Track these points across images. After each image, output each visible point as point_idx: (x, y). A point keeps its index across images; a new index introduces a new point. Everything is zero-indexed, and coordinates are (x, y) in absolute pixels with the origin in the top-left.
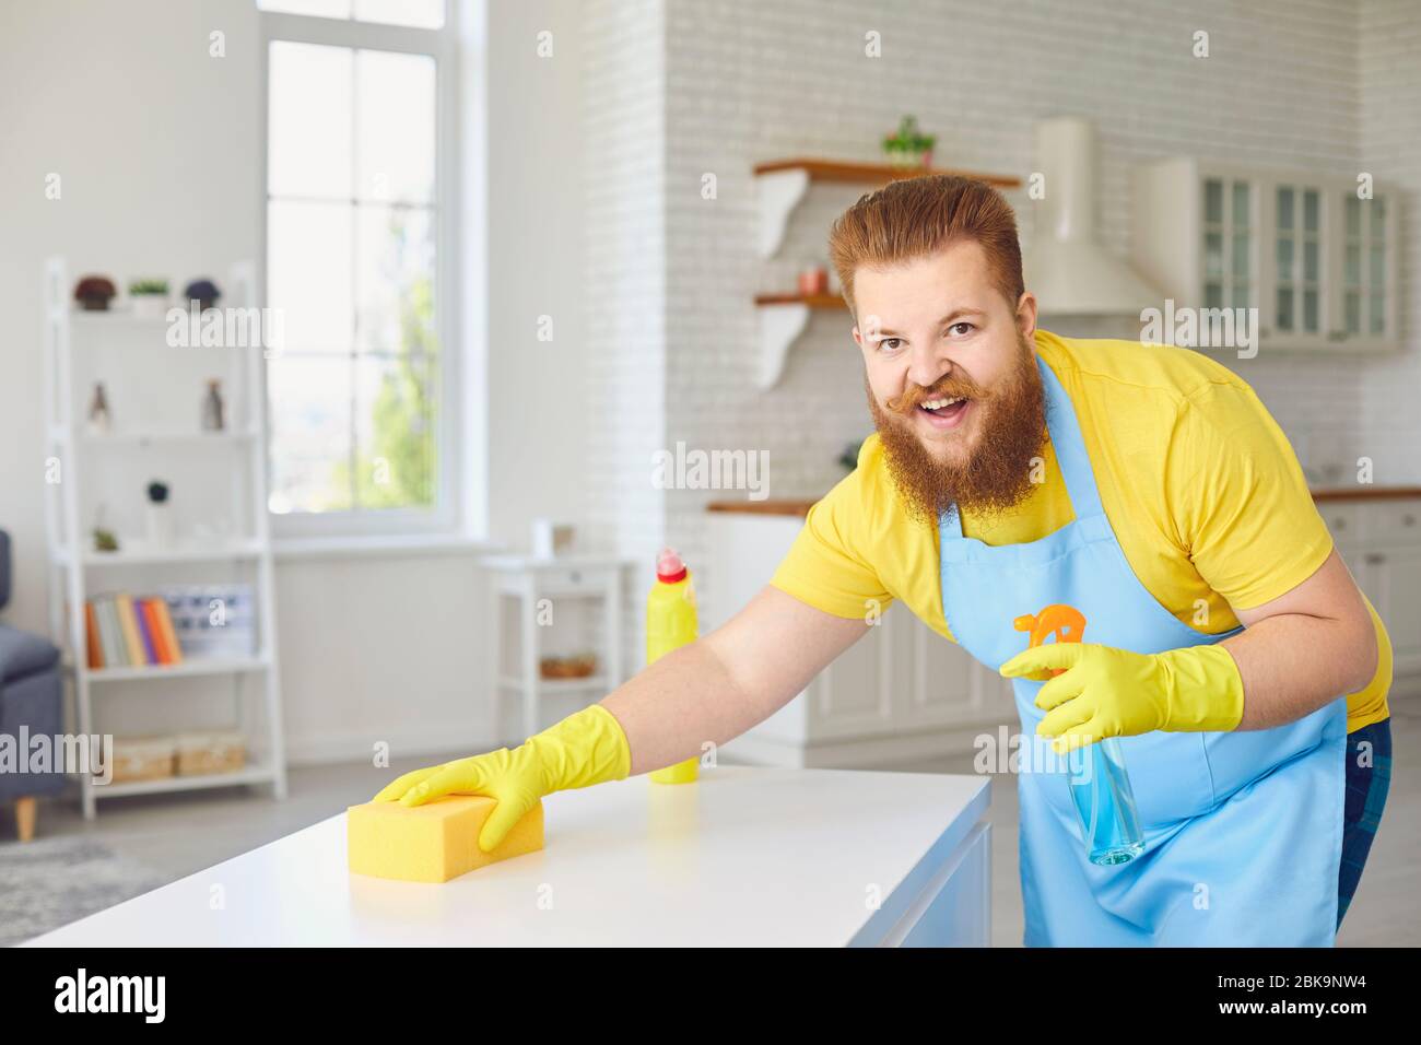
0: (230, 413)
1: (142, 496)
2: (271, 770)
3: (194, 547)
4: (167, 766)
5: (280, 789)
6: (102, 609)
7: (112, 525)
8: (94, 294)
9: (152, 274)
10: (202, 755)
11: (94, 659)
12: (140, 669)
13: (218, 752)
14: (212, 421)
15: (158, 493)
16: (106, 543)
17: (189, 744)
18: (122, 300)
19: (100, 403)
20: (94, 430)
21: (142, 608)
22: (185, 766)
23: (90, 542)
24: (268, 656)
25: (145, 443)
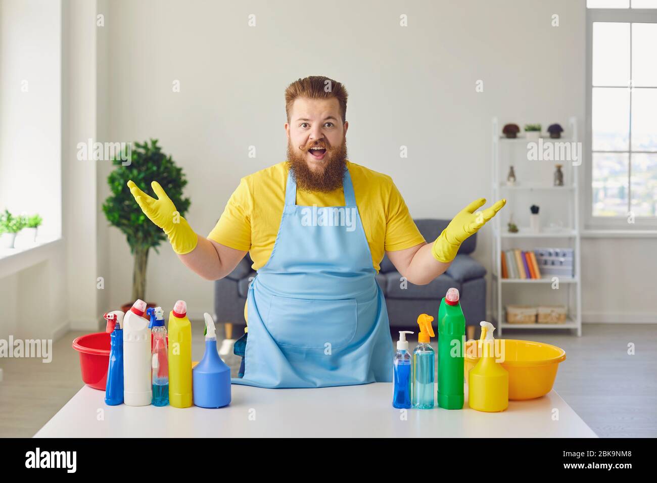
0: (565, 179)
1: (529, 211)
2: (576, 325)
3: (549, 233)
4: (533, 318)
5: (579, 333)
6: (509, 255)
7: (516, 223)
8: (511, 131)
9: (534, 123)
10: (547, 316)
11: (505, 274)
12: (523, 280)
13: (554, 314)
14: (558, 182)
15: (535, 210)
16: (513, 229)
17: (542, 311)
18: (522, 133)
19: (512, 174)
20: (510, 184)
21: (524, 255)
22: (540, 320)
23: (507, 228)
24: (577, 279)
25: (532, 190)
